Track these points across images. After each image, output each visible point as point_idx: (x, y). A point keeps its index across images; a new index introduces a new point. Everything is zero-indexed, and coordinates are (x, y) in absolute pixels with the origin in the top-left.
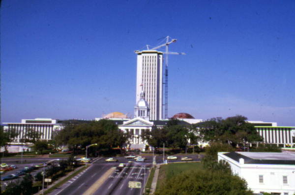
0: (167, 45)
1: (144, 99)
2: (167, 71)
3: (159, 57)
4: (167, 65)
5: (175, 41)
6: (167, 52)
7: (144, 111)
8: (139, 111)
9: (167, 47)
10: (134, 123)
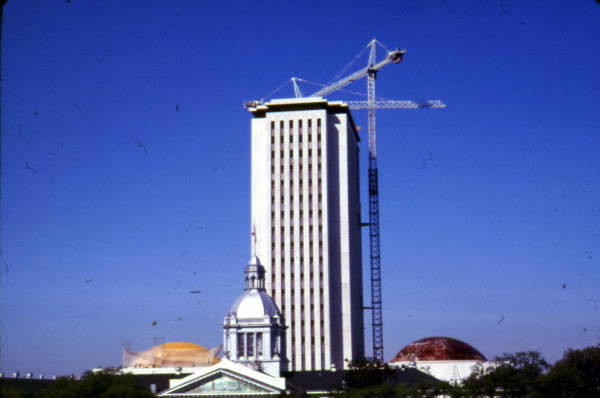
0: (370, 72)
1: (261, 290)
2: (373, 175)
3: (332, 122)
4: (375, 153)
5: (399, 55)
6: (371, 103)
7: (259, 335)
8: (240, 336)
9: (371, 81)
10: (209, 384)
